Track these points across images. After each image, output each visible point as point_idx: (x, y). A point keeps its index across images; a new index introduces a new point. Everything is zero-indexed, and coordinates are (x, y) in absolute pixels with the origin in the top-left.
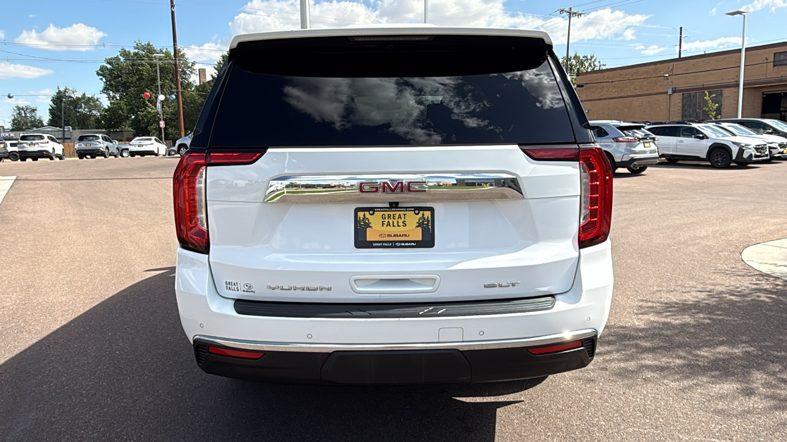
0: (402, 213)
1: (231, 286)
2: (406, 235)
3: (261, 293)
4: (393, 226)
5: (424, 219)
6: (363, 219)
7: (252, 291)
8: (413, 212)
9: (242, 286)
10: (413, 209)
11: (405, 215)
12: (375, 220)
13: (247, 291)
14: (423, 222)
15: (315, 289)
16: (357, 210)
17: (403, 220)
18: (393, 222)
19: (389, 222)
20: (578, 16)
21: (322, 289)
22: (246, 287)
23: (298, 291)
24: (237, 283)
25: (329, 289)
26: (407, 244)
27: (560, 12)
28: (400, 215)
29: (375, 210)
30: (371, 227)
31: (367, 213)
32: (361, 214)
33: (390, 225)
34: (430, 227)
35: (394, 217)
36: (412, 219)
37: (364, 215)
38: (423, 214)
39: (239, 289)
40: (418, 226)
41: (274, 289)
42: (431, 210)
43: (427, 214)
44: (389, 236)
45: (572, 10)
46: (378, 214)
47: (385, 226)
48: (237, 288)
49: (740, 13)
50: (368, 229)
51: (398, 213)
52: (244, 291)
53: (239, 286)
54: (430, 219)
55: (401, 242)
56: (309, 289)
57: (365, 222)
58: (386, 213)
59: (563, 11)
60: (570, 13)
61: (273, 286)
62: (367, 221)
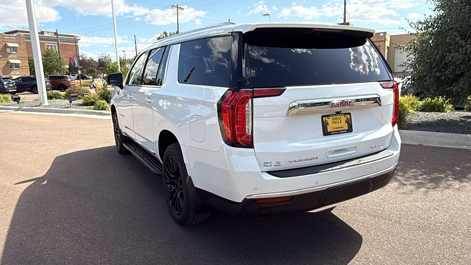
0: (339, 117)
1: (267, 165)
2: (342, 127)
3: (285, 165)
4: (337, 123)
5: (347, 118)
6: (325, 121)
7: (280, 165)
8: (343, 116)
9: (274, 163)
10: (344, 114)
11: (341, 117)
12: (330, 121)
13: (277, 166)
14: (347, 120)
15: (311, 159)
16: (323, 117)
17: (340, 120)
18: (337, 121)
19: (335, 121)
20: (182, 9)
21: (313, 159)
22: (277, 163)
23: (303, 161)
24: (271, 162)
25: (317, 158)
26: (344, 131)
27: (172, 6)
28: (339, 118)
29: (330, 116)
30: (328, 125)
31: (327, 118)
32: (324, 119)
33: (335, 123)
34: (350, 122)
35: (337, 119)
36: (343, 119)
37: (326, 119)
38: (347, 117)
39: (272, 165)
40: (346, 123)
41: (292, 162)
42: (350, 114)
43: (349, 116)
44: (336, 128)
45: (178, 6)
46: (331, 118)
47: (334, 123)
48: (271, 165)
49: (268, 15)
50: (328, 126)
51: (338, 117)
52: (275, 166)
53: (272, 164)
54: (350, 118)
55: (341, 131)
56: (308, 160)
57: (326, 123)
58: (334, 117)
59: (173, 6)
60: (177, 8)
61: (291, 161)
62: (327, 122)
